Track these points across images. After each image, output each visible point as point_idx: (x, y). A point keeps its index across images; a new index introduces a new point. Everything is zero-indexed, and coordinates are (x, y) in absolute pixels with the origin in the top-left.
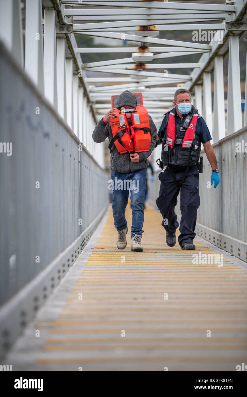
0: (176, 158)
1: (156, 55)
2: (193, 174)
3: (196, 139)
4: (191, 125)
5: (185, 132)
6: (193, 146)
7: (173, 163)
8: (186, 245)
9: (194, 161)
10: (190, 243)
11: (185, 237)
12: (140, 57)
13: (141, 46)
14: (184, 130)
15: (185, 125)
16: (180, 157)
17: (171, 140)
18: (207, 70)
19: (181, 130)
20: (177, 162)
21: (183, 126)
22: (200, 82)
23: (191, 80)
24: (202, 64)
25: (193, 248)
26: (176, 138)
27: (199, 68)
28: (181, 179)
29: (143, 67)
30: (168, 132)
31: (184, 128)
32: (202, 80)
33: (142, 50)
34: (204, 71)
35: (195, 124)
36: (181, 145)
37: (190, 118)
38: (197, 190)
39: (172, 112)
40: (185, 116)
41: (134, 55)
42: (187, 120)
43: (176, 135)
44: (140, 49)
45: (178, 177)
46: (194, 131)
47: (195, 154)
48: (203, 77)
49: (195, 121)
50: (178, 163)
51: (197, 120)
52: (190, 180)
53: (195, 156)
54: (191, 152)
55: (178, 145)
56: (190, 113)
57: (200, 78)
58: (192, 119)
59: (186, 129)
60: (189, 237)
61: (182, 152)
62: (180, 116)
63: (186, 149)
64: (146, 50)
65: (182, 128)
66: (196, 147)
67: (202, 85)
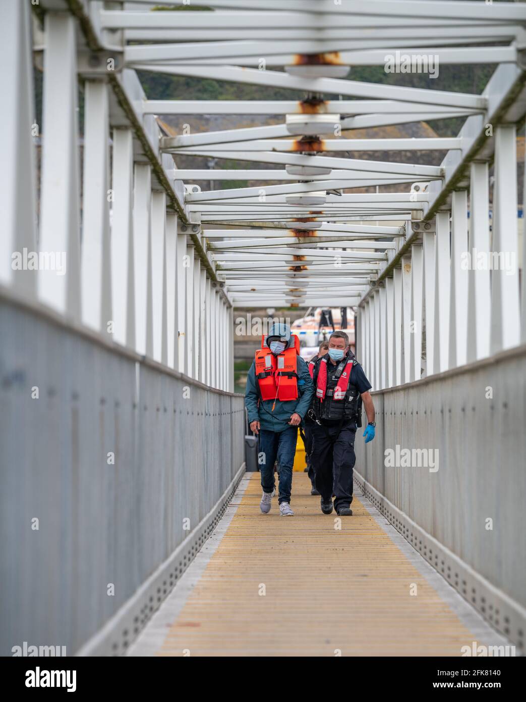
0: (328, 411)
1: (346, 120)
2: (348, 428)
3: (350, 389)
4: (345, 374)
5: (338, 381)
6: (347, 397)
7: (324, 416)
8: (341, 510)
9: (348, 414)
10: (347, 508)
11: (340, 501)
12: (306, 124)
13: (308, 98)
14: (336, 380)
15: (337, 374)
16: (332, 409)
17: (321, 391)
18: (478, 157)
19: (333, 379)
20: (328, 416)
21: (336, 375)
22: (462, 184)
23: (442, 177)
24: (465, 140)
25: (349, 514)
26: (327, 388)
27: (459, 151)
28: (335, 434)
29: (316, 146)
30: (319, 381)
31: (336, 377)
32: (468, 178)
33: (309, 109)
34: (470, 158)
35: (350, 372)
36: (333, 397)
37: (344, 365)
38: (352, 447)
39: (324, 358)
40: (338, 362)
41: (290, 119)
42: (340, 368)
43: (327, 384)
44: (305, 105)
45: (331, 432)
46: (348, 381)
47: (350, 406)
48: (470, 172)
49: (349, 369)
50: (330, 417)
51: (351, 367)
52: (344, 436)
53: (349, 408)
54: (344, 404)
55: (330, 396)
56: (344, 360)
57: (462, 173)
58: (345, 367)
59: (339, 378)
60: (345, 501)
61: (333, 404)
62: (333, 363)
63: (338, 401)
64: (320, 109)
65: (334, 377)
66: (351, 398)
67: (467, 189)
